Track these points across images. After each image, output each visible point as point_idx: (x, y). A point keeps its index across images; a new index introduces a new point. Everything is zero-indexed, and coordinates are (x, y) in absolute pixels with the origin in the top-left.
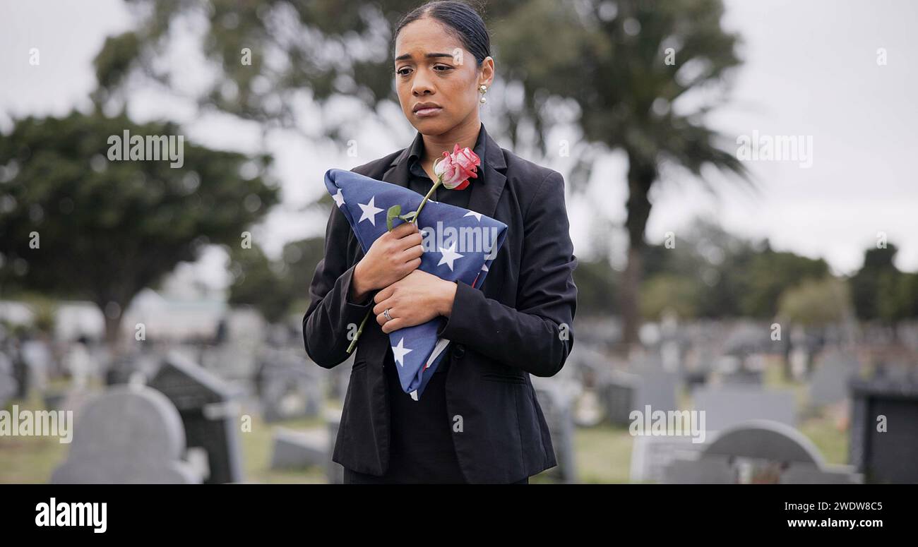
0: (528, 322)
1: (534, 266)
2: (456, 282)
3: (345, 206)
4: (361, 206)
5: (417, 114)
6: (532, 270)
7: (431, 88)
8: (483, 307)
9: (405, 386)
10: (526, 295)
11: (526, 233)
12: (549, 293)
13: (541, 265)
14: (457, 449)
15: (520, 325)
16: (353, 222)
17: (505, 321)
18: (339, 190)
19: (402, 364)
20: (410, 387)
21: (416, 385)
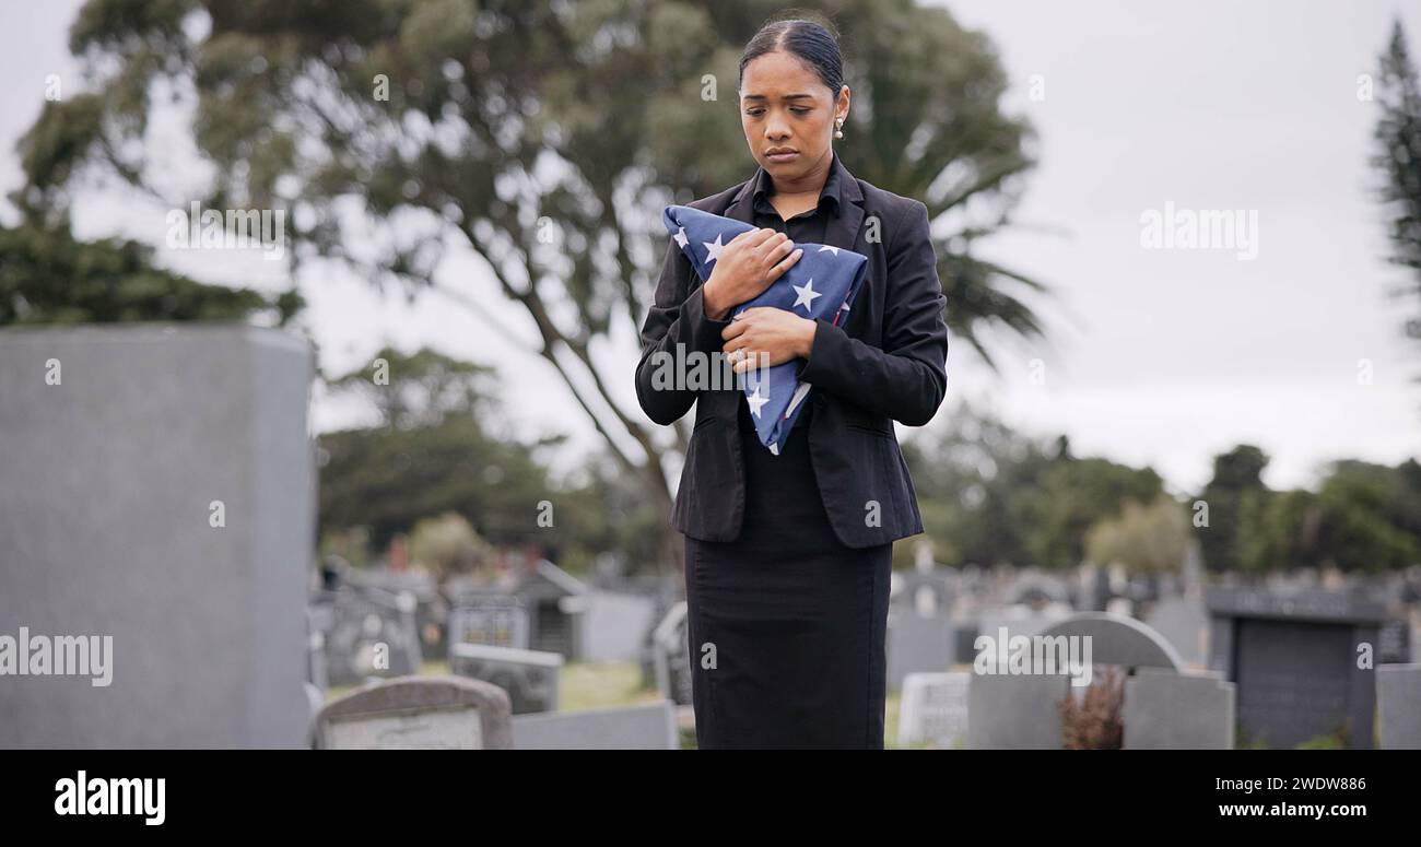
0: (896, 363)
1: (899, 304)
2: (815, 320)
3: (689, 246)
4: (707, 245)
5: (770, 158)
6: (897, 308)
7: (788, 132)
8: (846, 347)
9: (763, 439)
10: (892, 335)
11: (890, 269)
12: (915, 333)
13: (906, 302)
14: (826, 506)
15: (887, 366)
16: (697, 262)
17: (871, 363)
18: (681, 229)
19: (759, 415)
20: (770, 439)
21: (776, 437)
